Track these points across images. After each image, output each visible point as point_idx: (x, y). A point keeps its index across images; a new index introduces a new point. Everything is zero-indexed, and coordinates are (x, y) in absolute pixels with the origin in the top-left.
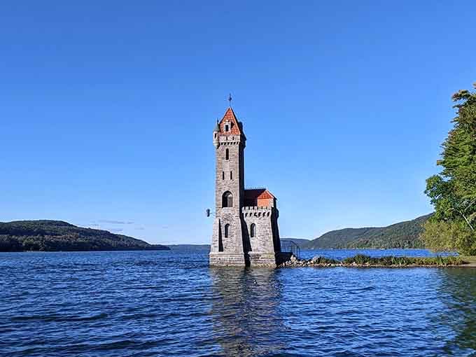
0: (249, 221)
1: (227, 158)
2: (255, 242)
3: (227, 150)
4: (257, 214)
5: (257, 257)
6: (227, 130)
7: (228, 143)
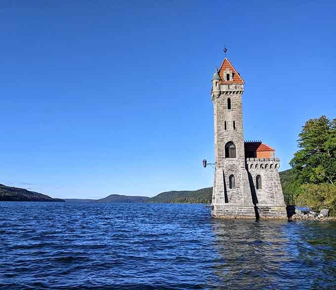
0: (254, 172)
1: (229, 107)
2: (262, 194)
3: (229, 100)
4: (264, 166)
5: (267, 209)
6: (228, 79)
7: (231, 92)
